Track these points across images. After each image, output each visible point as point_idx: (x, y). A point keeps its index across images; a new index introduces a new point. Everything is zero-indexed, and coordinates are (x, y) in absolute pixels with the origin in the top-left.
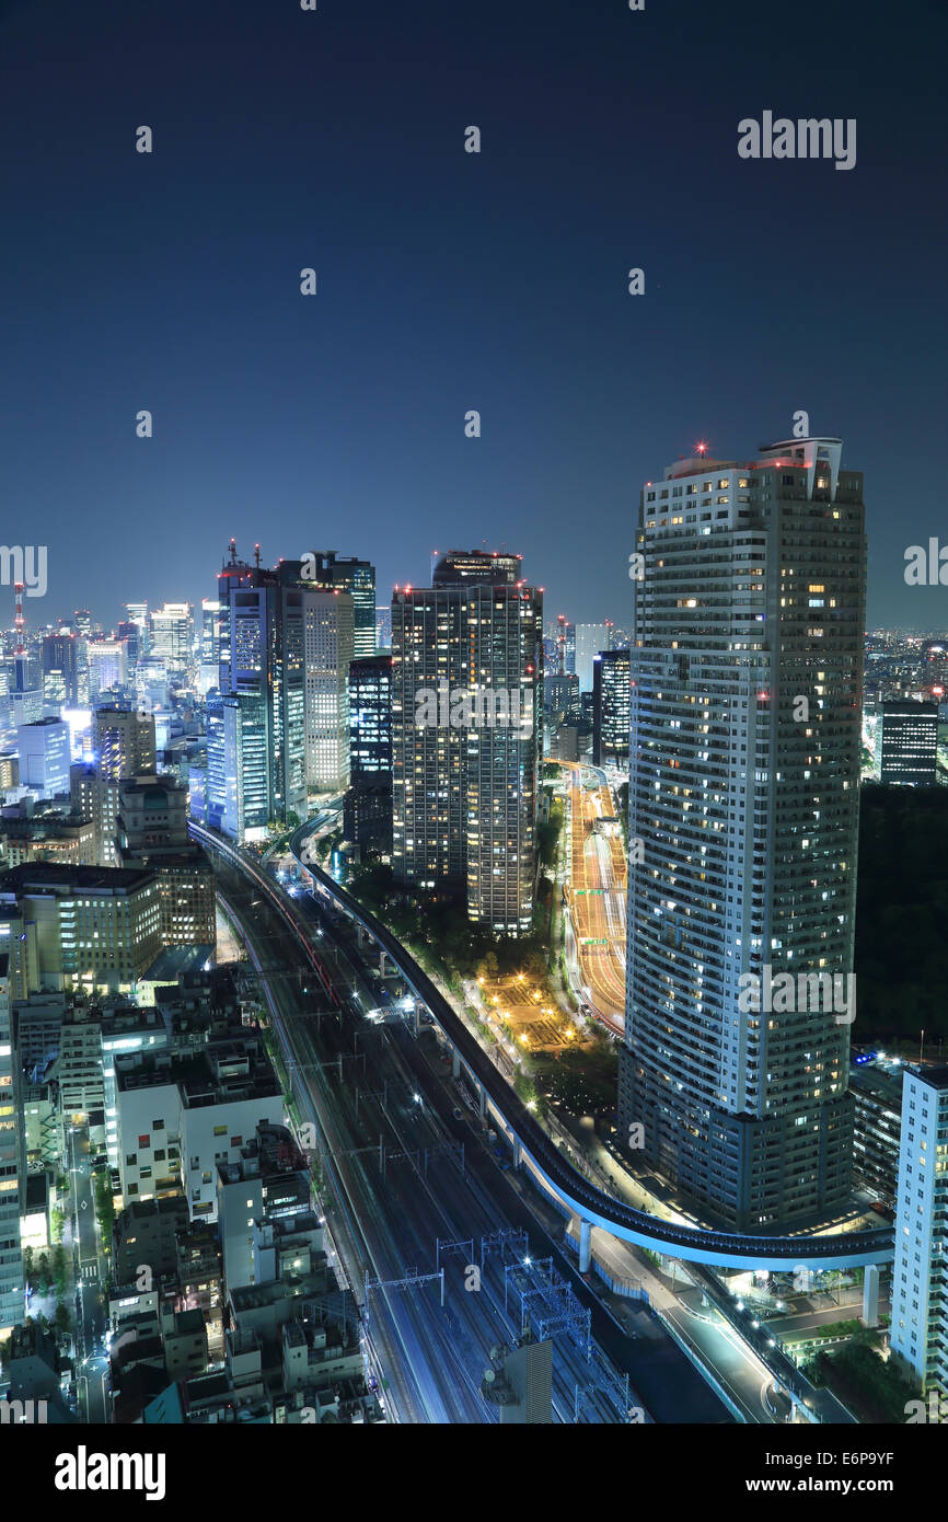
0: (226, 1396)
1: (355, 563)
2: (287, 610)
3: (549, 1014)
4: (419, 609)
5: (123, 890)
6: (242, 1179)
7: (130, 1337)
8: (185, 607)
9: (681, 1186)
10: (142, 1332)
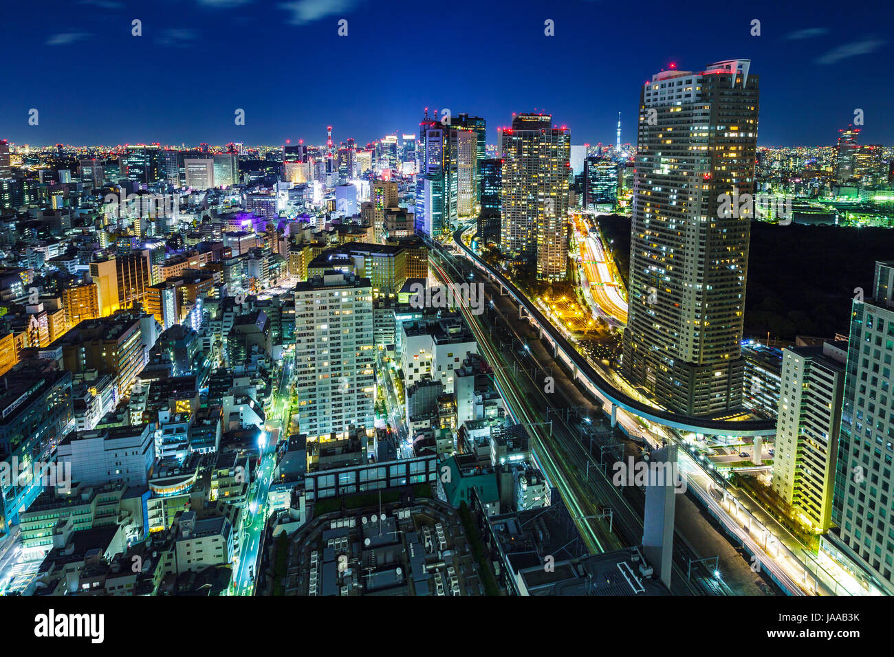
0: (477, 464)
1: (477, 119)
2: (451, 139)
3: (579, 314)
4: (514, 138)
5: (392, 255)
6: (465, 375)
7: (421, 437)
8: (395, 138)
9: (657, 393)
10: (426, 436)
